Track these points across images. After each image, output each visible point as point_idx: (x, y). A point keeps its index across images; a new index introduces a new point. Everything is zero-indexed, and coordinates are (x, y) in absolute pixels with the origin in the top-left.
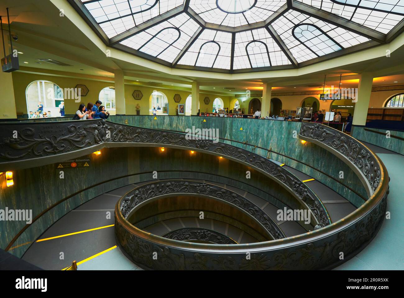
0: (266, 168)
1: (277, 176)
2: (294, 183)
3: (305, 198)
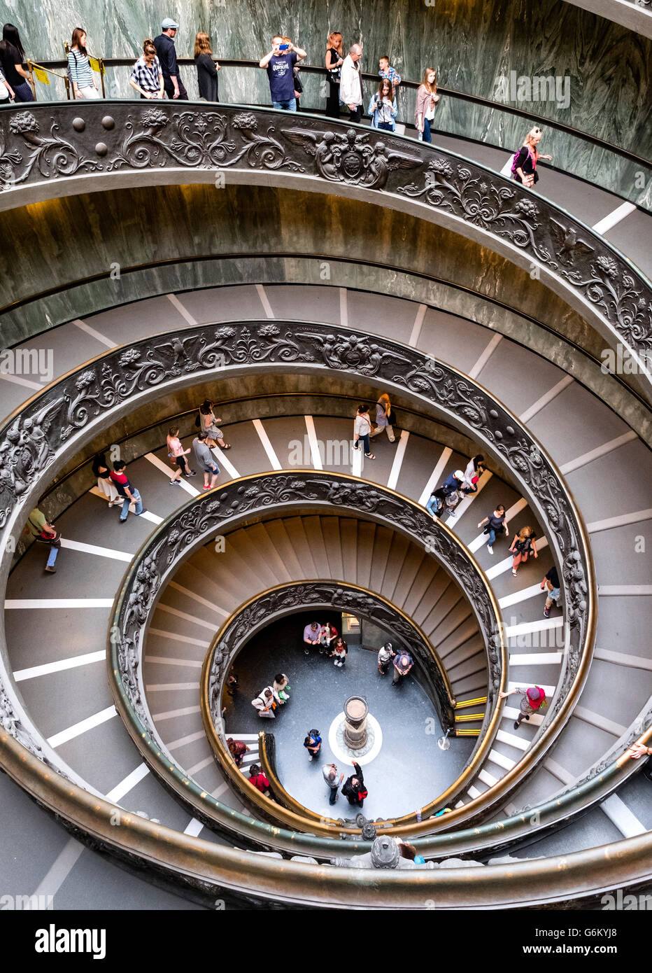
0: (180, 152)
1: (242, 157)
2: (322, 146)
3: (385, 173)
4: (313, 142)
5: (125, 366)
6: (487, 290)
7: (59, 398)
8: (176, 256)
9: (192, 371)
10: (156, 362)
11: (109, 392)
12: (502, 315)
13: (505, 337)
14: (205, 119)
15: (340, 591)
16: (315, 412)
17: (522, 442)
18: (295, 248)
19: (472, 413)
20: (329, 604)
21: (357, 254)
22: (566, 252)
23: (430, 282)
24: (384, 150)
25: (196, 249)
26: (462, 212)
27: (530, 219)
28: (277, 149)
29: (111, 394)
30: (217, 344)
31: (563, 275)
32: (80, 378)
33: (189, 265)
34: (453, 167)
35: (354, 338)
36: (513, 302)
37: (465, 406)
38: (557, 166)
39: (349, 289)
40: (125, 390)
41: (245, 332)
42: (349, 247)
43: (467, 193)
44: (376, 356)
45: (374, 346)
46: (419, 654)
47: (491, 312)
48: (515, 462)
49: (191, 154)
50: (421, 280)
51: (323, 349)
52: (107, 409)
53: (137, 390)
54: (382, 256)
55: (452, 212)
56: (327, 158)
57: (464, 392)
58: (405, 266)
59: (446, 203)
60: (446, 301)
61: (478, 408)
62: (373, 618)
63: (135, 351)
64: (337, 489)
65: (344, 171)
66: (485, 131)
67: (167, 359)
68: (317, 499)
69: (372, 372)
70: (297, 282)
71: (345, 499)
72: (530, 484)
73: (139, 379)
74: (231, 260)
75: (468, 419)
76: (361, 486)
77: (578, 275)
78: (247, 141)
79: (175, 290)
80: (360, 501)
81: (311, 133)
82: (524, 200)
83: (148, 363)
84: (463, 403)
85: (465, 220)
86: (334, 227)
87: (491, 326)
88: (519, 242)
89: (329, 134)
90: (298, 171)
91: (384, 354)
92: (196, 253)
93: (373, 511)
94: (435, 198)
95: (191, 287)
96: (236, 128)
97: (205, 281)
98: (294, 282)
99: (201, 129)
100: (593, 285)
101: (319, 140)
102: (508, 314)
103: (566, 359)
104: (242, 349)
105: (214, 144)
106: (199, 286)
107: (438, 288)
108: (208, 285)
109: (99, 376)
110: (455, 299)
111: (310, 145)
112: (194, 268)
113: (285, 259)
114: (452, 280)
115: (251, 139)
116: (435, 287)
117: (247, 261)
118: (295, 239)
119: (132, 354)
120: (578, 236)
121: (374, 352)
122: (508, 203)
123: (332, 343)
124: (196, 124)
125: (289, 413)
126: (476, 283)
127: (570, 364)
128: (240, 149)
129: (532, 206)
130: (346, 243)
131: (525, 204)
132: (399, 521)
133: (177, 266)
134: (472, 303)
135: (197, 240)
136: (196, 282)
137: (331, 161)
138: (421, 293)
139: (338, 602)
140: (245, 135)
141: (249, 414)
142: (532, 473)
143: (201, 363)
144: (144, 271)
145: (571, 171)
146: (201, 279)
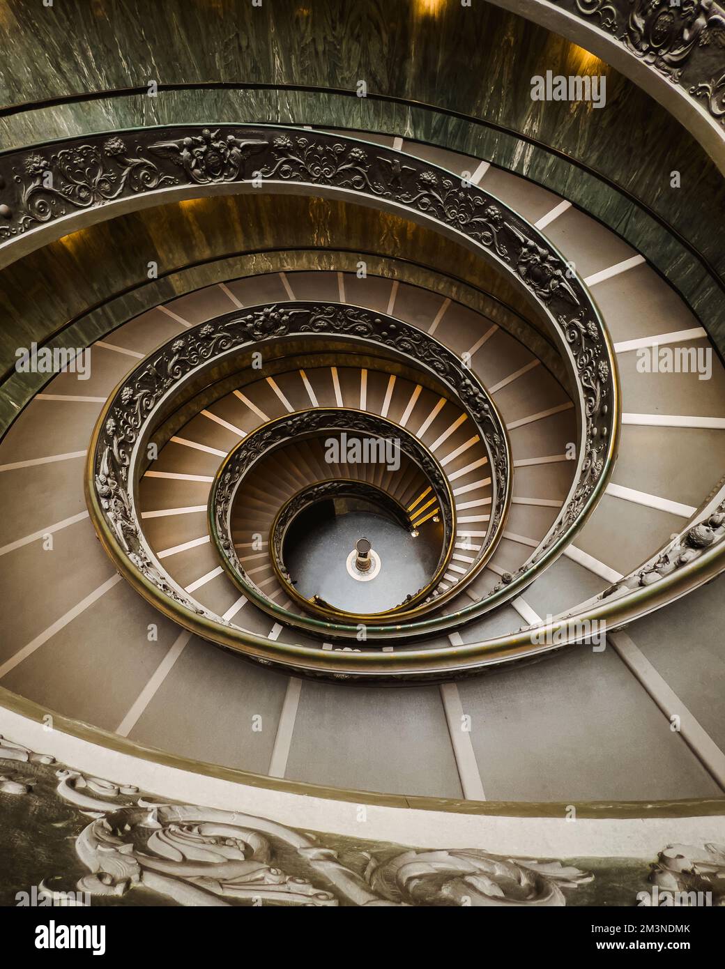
0: (73, 195)
1: (125, 184)
2: (185, 153)
3: (242, 162)
4: (175, 151)
5: (128, 403)
6: (323, 243)
7: (105, 450)
8: (85, 307)
9: (169, 387)
10: (145, 391)
11: (129, 429)
12: (338, 257)
13: (344, 272)
14: (81, 154)
15: (316, 489)
16: (238, 386)
17: (404, 332)
18: (173, 264)
19: (362, 328)
20: (312, 502)
21: (221, 251)
22: (396, 181)
23: (280, 253)
24: (235, 142)
25: (98, 295)
26: (308, 177)
27: (361, 164)
28: (150, 168)
29: (131, 430)
30: (176, 358)
31: (397, 200)
32: (108, 427)
33: (99, 310)
34: (293, 140)
35: (266, 310)
36: (343, 244)
37: (356, 326)
38: (338, 126)
39: (225, 282)
40: (136, 423)
41: (191, 339)
42: (213, 247)
43: (309, 160)
44: (285, 318)
45: (281, 310)
46: (374, 498)
47: (329, 258)
48: (402, 347)
49: (83, 195)
50: (273, 253)
51: (246, 329)
52: (134, 443)
53: (144, 420)
54: (240, 247)
55: (302, 181)
56: (193, 164)
57: (352, 316)
58: (258, 247)
59: (294, 174)
60: (296, 263)
61: (365, 323)
62: (339, 494)
63: (128, 389)
64: (290, 425)
65: (210, 172)
66: (277, 112)
67: (150, 385)
68: (281, 439)
69: (285, 331)
70: (186, 292)
71: (299, 429)
72: (417, 357)
73: (141, 410)
74: (130, 293)
75: (360, 334)
76: (306, 415)
77: (408, 194)
78: (124, 167)
79: (98, 337)
80: (308, 425)
81: (172, 144)
82: (354, 149)
83: (140, 394)
84: (353, 325)
85: (313, 183)
86: (197, 234)
87: (332, 268)
88: (358, 186)
89: (188, 139)
90: (174, 184)
91: (290, 313)
92: (100, 298)
93: (317, 428)
94: (286, 173)
95: (108, 330)
96: (109, 157)
97: (118, 320)
98: (182, 293)
99: (82, 165)
100: (421, 198)
101: (182, 147)
102: (342, 254)
103: (390, 269)
104: (194, 354)
105: (98, 178)
106: (114, 326)
107: (287, 255)
108: (122, 322)
109: (117, 420)
110: (302, 258)
111: (175, 155)
112: (103, 311)
113: (170, 277)
114: (295, 245)
115: (127, 164)
116: (285, 255)
117: (142, 289)
118: (171, 256)
119: (127, 392)
120: (402, 164)
121: (282, 315)
122: (343, 157)
123: (251, 321)
124: (75, 162)
125: (222, 395)
126: (313, 241)
127: (393, 273)
128: (120, 178)
129: (361, 152)
130: (210, 244)
131: (357, 153)
132: (335, 426)
133: (90, 315)
134: (315, 257)
135: (95, 286)
136: (110, 324)
137: (197, 166)
138: (277, 264)
139: (317, 496)
140: (120, 162)
141: (196, 408)
142: (416, 348)
143: (172, 378)
144: (67, 330)
145: (350, 126)
146: (113, 320)
